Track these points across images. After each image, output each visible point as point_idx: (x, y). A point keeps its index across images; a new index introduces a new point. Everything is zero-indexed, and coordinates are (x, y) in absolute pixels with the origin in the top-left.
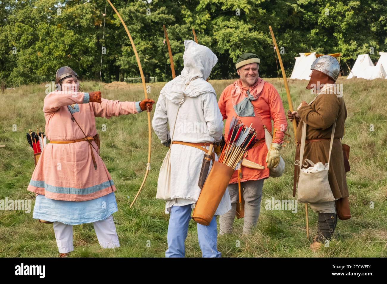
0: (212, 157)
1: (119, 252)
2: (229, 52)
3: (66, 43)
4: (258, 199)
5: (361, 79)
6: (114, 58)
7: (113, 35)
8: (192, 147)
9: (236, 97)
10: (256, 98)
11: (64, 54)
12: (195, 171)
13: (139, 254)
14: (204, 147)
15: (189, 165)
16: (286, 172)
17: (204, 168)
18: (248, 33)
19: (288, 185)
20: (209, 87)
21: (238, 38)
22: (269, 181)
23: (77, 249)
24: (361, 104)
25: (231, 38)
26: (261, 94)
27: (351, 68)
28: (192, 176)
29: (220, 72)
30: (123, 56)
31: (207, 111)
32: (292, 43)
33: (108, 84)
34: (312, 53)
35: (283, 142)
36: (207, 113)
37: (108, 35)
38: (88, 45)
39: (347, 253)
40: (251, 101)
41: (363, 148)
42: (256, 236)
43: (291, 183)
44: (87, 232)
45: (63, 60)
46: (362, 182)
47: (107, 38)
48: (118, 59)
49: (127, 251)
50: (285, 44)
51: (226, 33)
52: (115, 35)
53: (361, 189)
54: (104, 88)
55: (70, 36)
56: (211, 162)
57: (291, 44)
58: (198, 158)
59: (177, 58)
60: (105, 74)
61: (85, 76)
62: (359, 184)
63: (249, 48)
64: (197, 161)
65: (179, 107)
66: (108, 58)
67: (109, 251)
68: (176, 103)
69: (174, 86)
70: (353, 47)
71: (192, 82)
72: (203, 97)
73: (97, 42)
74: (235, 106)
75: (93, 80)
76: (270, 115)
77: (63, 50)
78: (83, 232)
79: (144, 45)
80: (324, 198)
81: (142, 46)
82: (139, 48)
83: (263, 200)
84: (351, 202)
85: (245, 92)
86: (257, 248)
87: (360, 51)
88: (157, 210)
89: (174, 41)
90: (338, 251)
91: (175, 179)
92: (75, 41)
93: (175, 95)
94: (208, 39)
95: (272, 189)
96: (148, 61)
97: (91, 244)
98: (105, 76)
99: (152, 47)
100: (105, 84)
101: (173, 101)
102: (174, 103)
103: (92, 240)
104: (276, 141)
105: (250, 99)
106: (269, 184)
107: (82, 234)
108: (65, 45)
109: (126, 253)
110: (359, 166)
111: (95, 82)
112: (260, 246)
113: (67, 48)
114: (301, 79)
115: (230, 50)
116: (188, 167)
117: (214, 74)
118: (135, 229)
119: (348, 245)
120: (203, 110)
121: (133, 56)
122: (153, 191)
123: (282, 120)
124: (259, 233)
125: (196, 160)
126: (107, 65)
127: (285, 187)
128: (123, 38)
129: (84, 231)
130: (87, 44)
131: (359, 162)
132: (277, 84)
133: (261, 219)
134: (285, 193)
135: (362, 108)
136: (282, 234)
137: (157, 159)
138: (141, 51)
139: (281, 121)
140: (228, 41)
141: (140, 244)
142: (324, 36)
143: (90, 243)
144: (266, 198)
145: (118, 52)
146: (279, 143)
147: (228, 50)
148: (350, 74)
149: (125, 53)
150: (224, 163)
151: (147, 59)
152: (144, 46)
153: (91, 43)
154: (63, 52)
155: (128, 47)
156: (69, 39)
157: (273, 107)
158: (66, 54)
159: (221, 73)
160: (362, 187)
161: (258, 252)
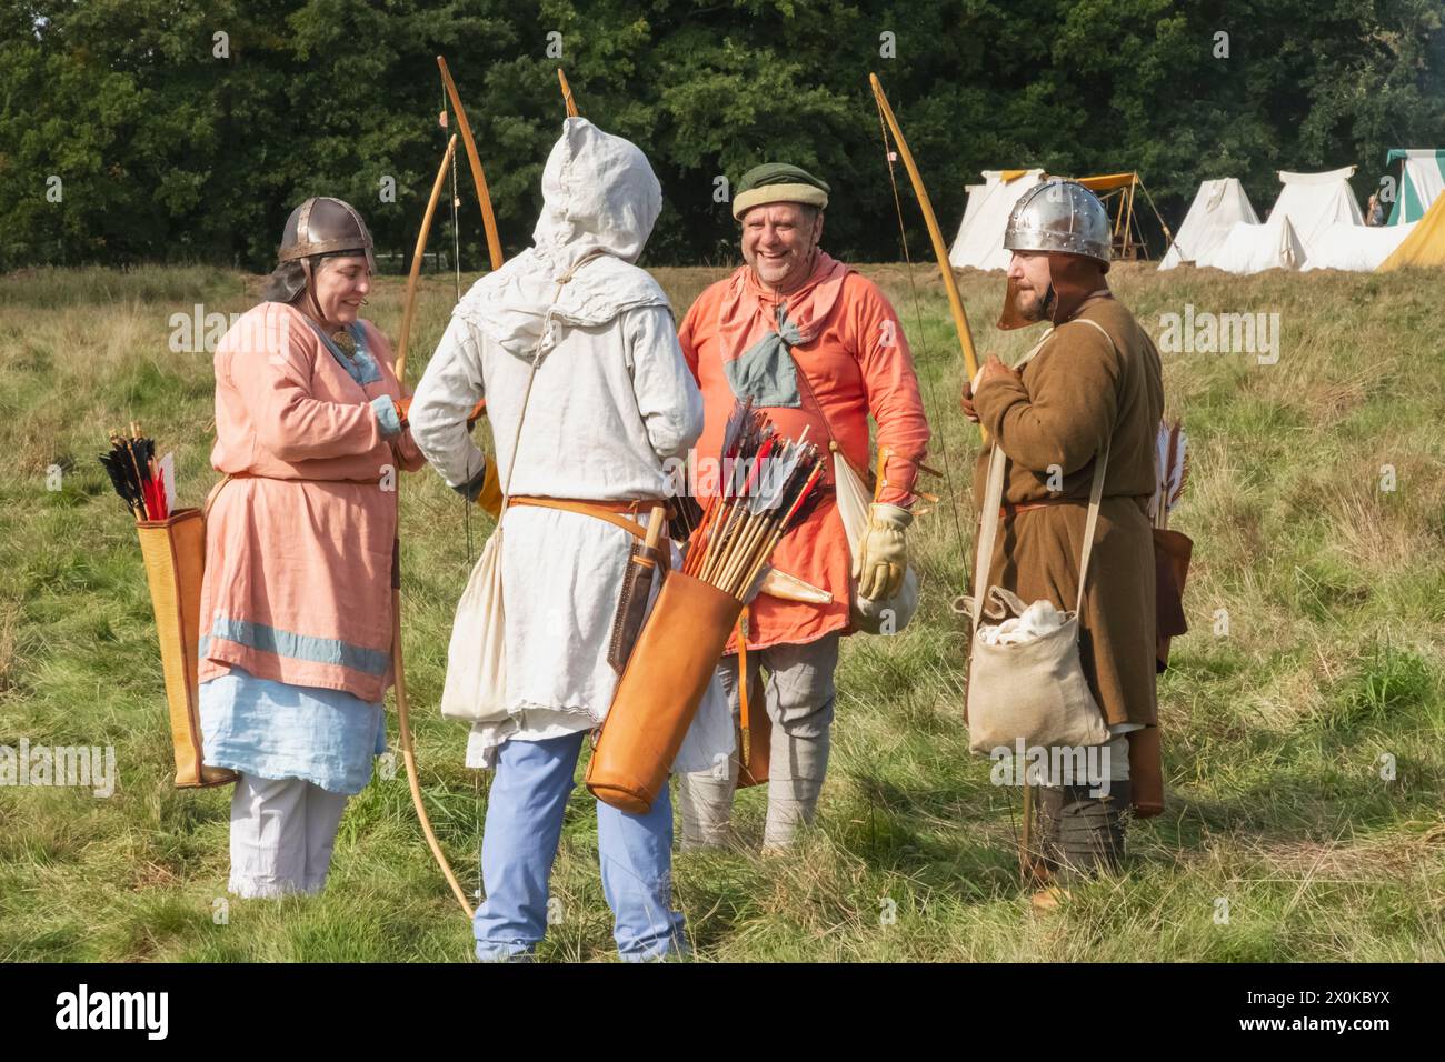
0: (660, 555)
1: (297, 910)
2: (720, 163)
3: (103, 119)
4: (820, 711)
5: (1210, 269)
6: (287, 178)
7: (282, 93)
8: (585, 518)
9: (736, 328)
10: (809, 338)
11: (98, 160)
12: (595, 607)
13: (371, 920)
14: (630, 517)
15: (574, 583)
16: (929, 615)
17: (630, 595)
18: (791, 93)
19: (936, 663)
20: (647, 287)
21: (752, 111)
22: (864, 651)
23: (139, 898)
24: (1210, 363)
25: (729, 112)
26: (827, 320)
27: (1174, 232)
28: (584, 626)
29: (685, 239)
30: (321, 175)
31: (647, 373)
32: (956, 134)
33: (262, 278)
34: (1029, 172)
35: (914, 497)
36: (649, 382)
37: (264, 93)
38: (189, 128)
39: (1153, 922)
40: (789, 347)
41: (1214, 529)
42: (815, 857)
43: (945, 657)
44: (176, 833)
45: (93, 181)
46: (1209, 657)
47: (261, 102)
48: (300, 185)
49: (328, 910)
50: (930, 138)
51: (709, 91)
52: (291, 91)
53: (1208, 684)
54: (248, 292)
55: (119, 94)
56: (656, 575)
57: (950, 135)
58: (607, 558)
59: (526, 184)
60: (251, 240)
61: (174, 246)
62: (1198, 663)
63: (792, 148)
64: (603, 570)
65: (535, 368)
66: (264, 178)
67: (261, 907)
68: (524, 351)
69: (512, 287)
70: (1182, 152)
71: (581, 273)
72: (631, 325)
73: (221, 119)
74: (730, 366)
75: (205, 261)
76: (862, 400)
77: (92, 148)
78: (162, 834)
79: (401, 131)
80: (1066, 733)
81: (392, 135)
82: (381, 143)
83: (840, 720)
84: (1169, 731)
85: (769, 311)
86: (817, 902)
87: (1207, 166)
88: (441, 753)
89: (512, 119)
90: (1118, 915)
91: (522, 636)
92: (140, 114)
93: (520, 321)
94: (642, 114)
95: (876, 681)
96: (414, 193)
97: (192, 880)
98: (251, 246)
99: (429, 139)
100: (251, 276)
101: (512, 345)
102: (516, 353)
103: (197, 865)
104: (887, 497)
105: (788, 338)
106: (865, 662)
107: (159, 843)
108: (100, 126)
109: (324, 914)
110: (1198, 597)
111: (211, 269)
112: (827, 892)
113: (110, 137)
114: (988, 269)
115: (724, 155)
116: (572, 590)
117: (663, 244)
118: (357, 826)
119: (1157, 893)
120: (631, 372)
121: (359, 173)
122: (430, 682)
123: (909, 419)
124: (824, 846)
125: (601, 564)
126: (261, 205)
127: (924, 674)
128: (319, 103)
129: (166, 830)
130: (184, 127)
131: (1199, 583)
132: (897, 288)
133: (832, 792)
134: (925, 696)
135: (1214, 380)
136: (910, 848)
137: (443, 560)
138: (388, 153)
139: (905, 422)
140: (717, 123)
141: (377, 882)
142: (1074, 110)
143: (187, 875)
144: (853, 711)
145: (301, 156)
146: (899, 504)
147: (717, 154)
148: (1172, 251)
149: (328, 161)
150: (703, 577)
151: (409, 187)
152: (400, 137)
153: (198, 121)
154: (92, 154)
155: (340, 137)
156: (117, 105)
157: (874, 370)
158: (105, 163)
159: (688, 243)
160: (1212, 674)
161: (821, 915)
